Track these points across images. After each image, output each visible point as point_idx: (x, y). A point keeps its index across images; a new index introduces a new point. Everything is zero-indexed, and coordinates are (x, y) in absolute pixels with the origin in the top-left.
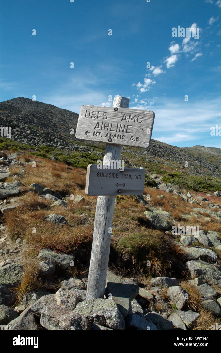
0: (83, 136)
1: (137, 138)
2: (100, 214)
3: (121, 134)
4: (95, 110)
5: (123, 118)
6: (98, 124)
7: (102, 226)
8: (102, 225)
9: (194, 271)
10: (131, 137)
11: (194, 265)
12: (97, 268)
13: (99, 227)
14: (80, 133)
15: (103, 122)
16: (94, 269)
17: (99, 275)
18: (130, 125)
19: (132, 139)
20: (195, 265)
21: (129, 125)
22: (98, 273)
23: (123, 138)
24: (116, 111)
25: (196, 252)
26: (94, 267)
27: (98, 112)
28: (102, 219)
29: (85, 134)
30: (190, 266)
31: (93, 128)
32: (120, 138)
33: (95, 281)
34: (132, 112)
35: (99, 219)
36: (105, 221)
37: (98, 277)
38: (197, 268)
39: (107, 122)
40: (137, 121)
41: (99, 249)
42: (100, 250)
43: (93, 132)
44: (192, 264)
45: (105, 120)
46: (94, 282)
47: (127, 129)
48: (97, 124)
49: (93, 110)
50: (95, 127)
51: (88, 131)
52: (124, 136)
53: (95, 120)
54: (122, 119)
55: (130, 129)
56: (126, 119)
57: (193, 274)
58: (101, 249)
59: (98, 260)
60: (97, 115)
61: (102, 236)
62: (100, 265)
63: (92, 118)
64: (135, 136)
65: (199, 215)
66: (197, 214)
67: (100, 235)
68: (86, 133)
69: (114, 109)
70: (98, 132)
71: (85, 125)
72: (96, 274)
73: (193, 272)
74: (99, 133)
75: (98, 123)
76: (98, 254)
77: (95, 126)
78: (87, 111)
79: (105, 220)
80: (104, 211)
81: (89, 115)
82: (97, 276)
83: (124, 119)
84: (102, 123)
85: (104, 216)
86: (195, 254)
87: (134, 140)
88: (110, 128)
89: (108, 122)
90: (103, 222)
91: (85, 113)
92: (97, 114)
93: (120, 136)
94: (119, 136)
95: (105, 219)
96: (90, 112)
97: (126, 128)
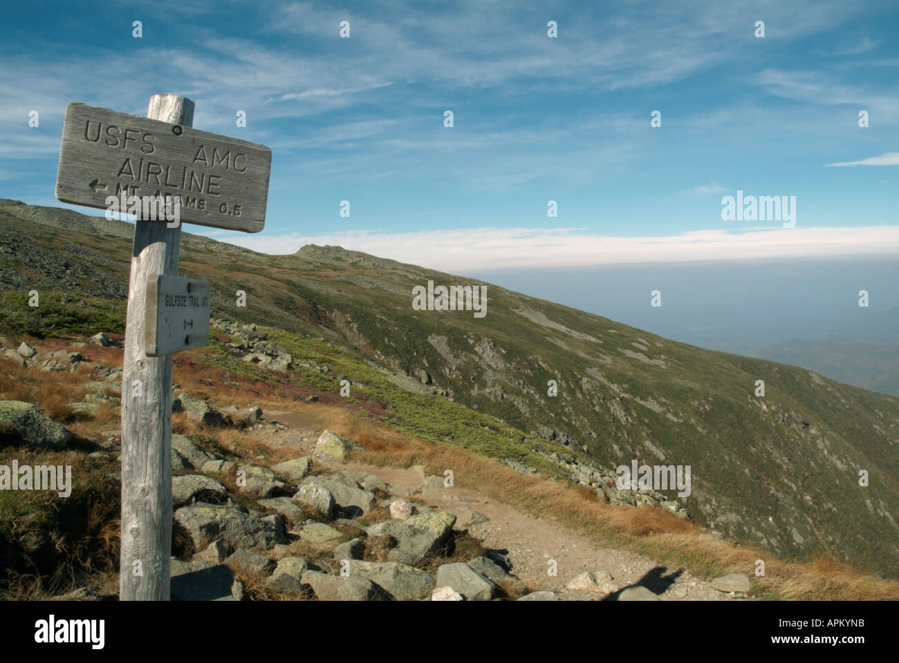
0: (82, 193)
1: (236, 207)
2: (145, 405)
3: (196, 197)
4: (116, 124)
5: (196, 156)
6: (129, 165)
7: (155, 434)
8: (156, 432)
9: (201, 530)
10: (219, 204)
11: (196, 515)
12: (155, 545)
13: (149, 440)
14: (74, 186)
15: (142, 159)
16: (146, 553)
17: (161, 562)
18: (217, 174)
19: (222, 210)
20: (199, 515)
21: (215, 174)
22: (158, 558)
23: (201, 206)
24: (178, 134)
25: (180, 487)
26: (146, 547)
27: (127, 130)
28: (155, 416)
29: (89, 188)
30: (187, 521)
31: (114, 174)
32: (192, 205)
33: (153, 582)
34: (220, 143)
35: (146, 419)
36: (161, 421)
37: (160, 569)
38: (206, 522)
39: (155, 162)
40: (233, 167)
41: (156, 496)
42: (156, 499)
43: (116, 185)
44: (190, 515)
45: (148, 154)
46: (150, 586)
47: (209, 184)
48: (125, 164)
49: (110, 124)
50: (121, 172)
51: (97, 181)
52: (202, 202)
53: (118, 151)
54: (196, 159)
55: (217, 185)
56: (205, 160)
57: (197, 536)
58: (159, 495)
59: (155, 525)
60: (124, 139)
61: (158, 461)
62: (160, 536)
63: (108, 144)
64: (230, 203)
65: (111, 398)
66: (105, 397)
67: (152, 458)
68: (93, 184)
69: (172, 128)
70: (132, 187)
71: (85, 162)
72: (154, 562)
73: (198, 532)
74: (132, 189)
75: (128, 160)
76: (154, 509)
77: (120, 168)
78: (90, 123)
79: (161, 417)
80: (157, 394)
81: (99, 135)
82: (155, 568)
83: (199, 159)
84: (139, 162)
85: (157, 408)
86: (180, 491)
87: (230, 213)
88: (165, 177)
89: (158, 163)
90: (158, 424)
91: (85, 128)
92: (123, 136)
93: (194, 201)
94: (190, 200)
95: (162, 414)
96: (100, 126)
97: (207, 181)
